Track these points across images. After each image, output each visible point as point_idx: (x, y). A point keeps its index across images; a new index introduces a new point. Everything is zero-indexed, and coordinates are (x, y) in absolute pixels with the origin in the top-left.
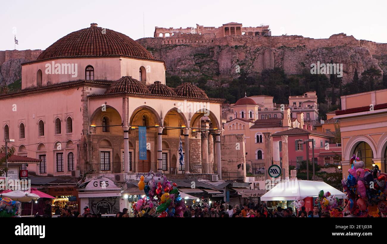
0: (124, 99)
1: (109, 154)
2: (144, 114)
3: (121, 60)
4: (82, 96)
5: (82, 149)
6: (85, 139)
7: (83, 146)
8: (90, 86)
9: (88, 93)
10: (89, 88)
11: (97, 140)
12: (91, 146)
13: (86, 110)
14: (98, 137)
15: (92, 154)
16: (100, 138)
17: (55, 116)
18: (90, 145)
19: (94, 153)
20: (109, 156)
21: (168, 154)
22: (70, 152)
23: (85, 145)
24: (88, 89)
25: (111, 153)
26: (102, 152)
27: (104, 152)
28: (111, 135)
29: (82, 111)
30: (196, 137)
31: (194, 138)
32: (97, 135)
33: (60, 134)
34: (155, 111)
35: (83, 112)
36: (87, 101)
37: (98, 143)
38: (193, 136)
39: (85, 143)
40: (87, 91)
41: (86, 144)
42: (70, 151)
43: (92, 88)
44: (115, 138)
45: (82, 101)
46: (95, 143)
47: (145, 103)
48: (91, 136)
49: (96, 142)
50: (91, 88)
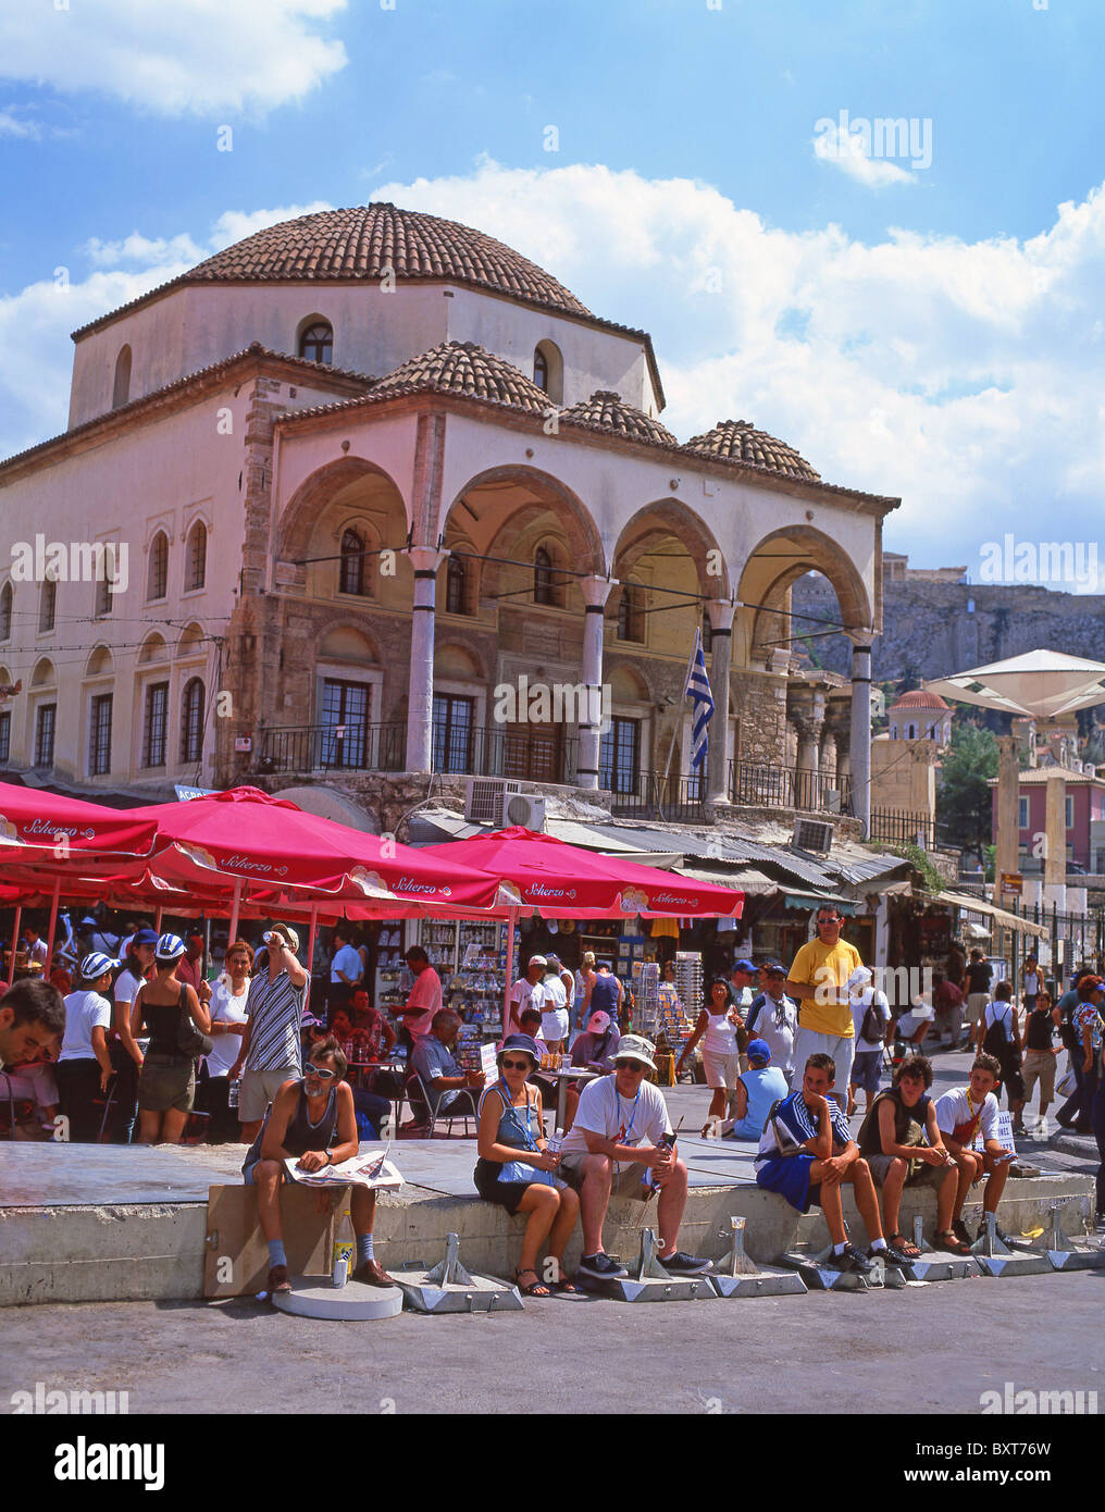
0: (422, 420)
1: (369, 694)
2: (544, 539)
3: (451, 295)
4: (249, 418)
5: (234, 657)
6: (247, 614)
7: (235, 645)
8: (290, 377)
9: (280, 408)
10: (285, 387)
11: (309, 624)
12: (278, 650)
13: (260, 482)
14: (317, 613)
15: (281, 684)
16: (325, 618)
17: (152, 525)
18: (269, 639)
19: (288, 680)
20: (368, 705)
21: (645, 726)
22: (191, 676)
23: (248, 641)
24: (276, 391)
25: (377, 691)
26: (329, 681)
27: (345, 684)
28: (380, 613)
29: (245, 485)
30: (769, 668)
31: (760, 669)
32: (310, 606)
33: (162, 600)
34: (576, 501)
35: (251, 492)
36: (271, 442)
37: (312, 637)
38: (754, 659)
39: (248, 634)
40: (272, 398)
41: (254, 639)
42: (193, 673)
43: (301, 390)
44: (397, 624)
45: (248, 440)
46: (297, 639)
47: (529, 454)
48: (281, 604)
49: (304, 633)
50: (292, 390)
